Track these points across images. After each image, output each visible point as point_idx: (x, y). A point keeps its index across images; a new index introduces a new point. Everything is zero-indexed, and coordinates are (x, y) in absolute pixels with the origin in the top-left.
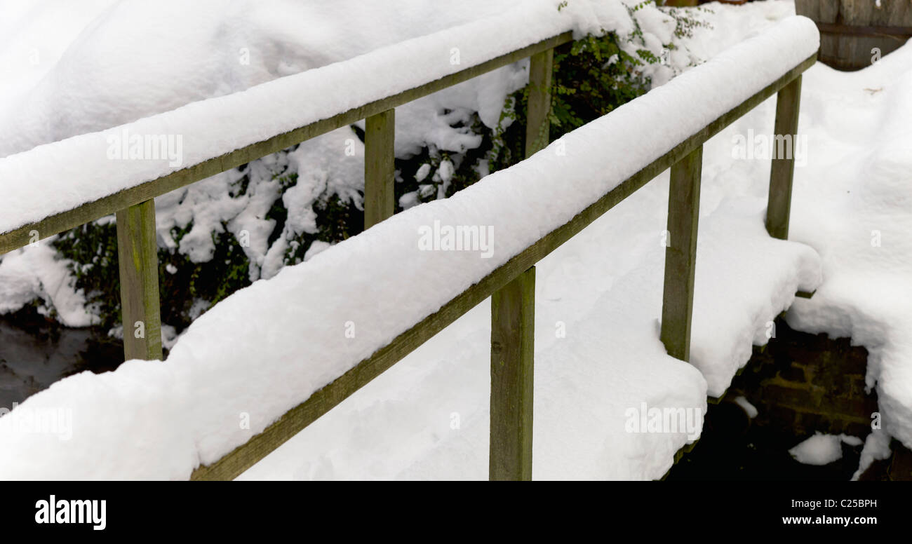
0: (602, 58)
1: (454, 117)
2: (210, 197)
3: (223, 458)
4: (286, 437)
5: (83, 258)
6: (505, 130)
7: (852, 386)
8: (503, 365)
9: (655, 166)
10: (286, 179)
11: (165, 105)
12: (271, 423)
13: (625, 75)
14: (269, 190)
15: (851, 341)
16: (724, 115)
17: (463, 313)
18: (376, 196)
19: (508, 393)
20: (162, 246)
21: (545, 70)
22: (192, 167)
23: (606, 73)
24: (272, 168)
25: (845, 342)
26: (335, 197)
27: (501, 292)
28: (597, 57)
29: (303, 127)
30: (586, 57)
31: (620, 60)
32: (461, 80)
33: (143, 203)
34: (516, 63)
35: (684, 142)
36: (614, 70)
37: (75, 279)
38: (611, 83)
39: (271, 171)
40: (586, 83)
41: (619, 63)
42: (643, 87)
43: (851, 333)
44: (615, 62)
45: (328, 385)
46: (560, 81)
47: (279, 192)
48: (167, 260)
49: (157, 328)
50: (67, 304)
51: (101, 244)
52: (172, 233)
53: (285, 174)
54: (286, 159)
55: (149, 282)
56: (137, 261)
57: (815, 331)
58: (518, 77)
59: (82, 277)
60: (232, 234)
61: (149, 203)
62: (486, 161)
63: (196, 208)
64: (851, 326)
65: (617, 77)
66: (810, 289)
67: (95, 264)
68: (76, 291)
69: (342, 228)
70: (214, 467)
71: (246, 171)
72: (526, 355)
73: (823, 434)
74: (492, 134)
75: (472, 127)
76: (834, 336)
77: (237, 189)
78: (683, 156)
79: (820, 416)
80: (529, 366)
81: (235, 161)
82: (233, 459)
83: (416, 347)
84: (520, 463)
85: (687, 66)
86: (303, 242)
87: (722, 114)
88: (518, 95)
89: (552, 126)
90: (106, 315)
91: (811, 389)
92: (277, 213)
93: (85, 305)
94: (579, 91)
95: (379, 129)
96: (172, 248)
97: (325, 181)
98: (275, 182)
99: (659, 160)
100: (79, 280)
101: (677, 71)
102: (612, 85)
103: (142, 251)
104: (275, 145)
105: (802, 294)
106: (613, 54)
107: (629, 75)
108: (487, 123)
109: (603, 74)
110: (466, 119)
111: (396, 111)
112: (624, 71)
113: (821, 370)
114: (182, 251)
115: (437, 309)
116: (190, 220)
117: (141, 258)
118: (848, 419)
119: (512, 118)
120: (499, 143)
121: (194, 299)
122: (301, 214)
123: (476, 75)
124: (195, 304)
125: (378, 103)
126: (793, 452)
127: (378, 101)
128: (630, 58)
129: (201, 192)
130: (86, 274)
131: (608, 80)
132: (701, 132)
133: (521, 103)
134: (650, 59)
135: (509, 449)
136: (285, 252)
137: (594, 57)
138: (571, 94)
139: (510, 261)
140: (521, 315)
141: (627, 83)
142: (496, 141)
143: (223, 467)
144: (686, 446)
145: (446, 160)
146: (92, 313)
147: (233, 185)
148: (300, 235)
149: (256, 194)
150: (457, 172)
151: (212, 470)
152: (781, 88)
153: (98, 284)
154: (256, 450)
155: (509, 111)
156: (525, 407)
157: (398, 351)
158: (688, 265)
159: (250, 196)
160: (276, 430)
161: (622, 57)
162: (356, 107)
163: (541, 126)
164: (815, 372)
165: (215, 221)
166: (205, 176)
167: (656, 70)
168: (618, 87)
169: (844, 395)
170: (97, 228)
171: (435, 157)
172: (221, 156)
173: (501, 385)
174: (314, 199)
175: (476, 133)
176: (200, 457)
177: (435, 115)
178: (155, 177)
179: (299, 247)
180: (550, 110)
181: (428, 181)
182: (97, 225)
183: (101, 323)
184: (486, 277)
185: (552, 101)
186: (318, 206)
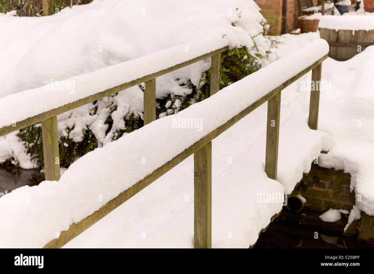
0: (241, 57)
1: (181, 82)
2: (82, 115)
3: (82, 220)
4: (109, 212)
5: (30, 141)
6: (202, 87)
7: (345, 189)
8: (199, 182)
9: (261, 101)
10: (113, 108)
11: (63, 77)
12: (102, 206)
13: (251, 64)
14: (106, 112)
15: (344, 171)
16: (290, 79)
17: (182, 161)
18: (148, 114)
19: (201, 193)
20: (62, 135)
21: (217, 62)
22: (72, 103)
23: (242, 63)
24: (107, 103)
25: (341, 171)
26: (133, 115)
27: (198, 152)
28: (238, 57)
29: (118, 86)
30: (234, 57)
31: (248, 58)
32: (183, 66)
33: (52, 118)
34: (206, 59)
35: (273, 90)
36: (246, 62)
37: (27, 150)
38: (244, 67)
39: (107, 104)
40: (234, 67)
41: (248, 59)
42: (258, 68)
43: (344, 168)
44: (246, 58)
45: (126, 190)
46: (224, 66)
47: (110, 113)
48: (64, 141)
49: (59, 168)
50: (24, 159)
51: (37, 135)
52: (66, 130)
53: (112, 105)
54: (113, 99)
55: (55, 150)
56: (50, 141)
57: (329, 167)
58: (206, 65)
59: (30, 148)
60: (91, 130)
61: (55, 118)
62: (194, 99)
63: (76, 120)
64: (344, 165)
65: (247, 65)
66: (326, 150)
67: (35, 143)
68: (27, 154)
69: (136, 127)
70: (79, 224)
71: (96, 105)
72: (208, 178)
73: (333, 209)
74: (196, 88)
75: (188, 86)
76: (337, 169)
77: (93, 112)
78: (273, 96)
79: (332, 202)
80: (209, 182)
81: (90, 100)
82: (87, 221)
83: (162, 175)
84: (207, 222)
85: (276, 60)
86: (120, 133)
87: (289, 79)
88: (207, 72)
89: (220, 85)
90: (40, 164)
91: (328, 191)
92: (109, 122)
93: (31, 160)
94: (231, 70)
95: (149, 87)
96: (66, 136)
97: (128, 108)
98: (108, 109)
99: (262, 98)
100: (28, 150)
101: (272, 62)
102: (245, 68)
103: (52, 137)
104: (106, 93)
105: (323, 152)
106: (245, 55)
107: (252, 63)
108: (194, 84)
109: (241, 63)
110: (186, 82)
111: (156, 79)
112: (250, 62)
113: (332, 183)
114: (70, 137)
115: (171, 159)
116: (73, 125)
117: (52, 140)
118: (343, 203)
119: (204, 82)
120: (199, 92)
121: (75, 157)
122: (119, 122)
123: (189, 64)
124: (76, 159)
125: (149, 76)
126: (321, 217)
127: (148, 75)
128: (252, 57)
129: (78, 113)
130: (31, 147)
131: (244, 66)
132: (280, 86)
133: (208, 75)
134: (260, 57)
135: (202, 216)
136: (112, 137)
137: (237, 56)
138: (228, 72)
139: (201, 139)
140: (206, 161)
141: (251, 67)
142: (198, 91)
143: (82, 224)
144: (276, 215)
145: (178, 99)
146: (34, 163)
147: (91, 110)
148: (118, 130)
149: (101, 114)
150: (182, 104)
151: (78, 225)
152: (313, 68)
153: (36, 151)
154: (96, 217)
155: (203, 79)
156: (208, 199)
157: (155, 176)
158: (275, 140)
159: (98, 115)
160: (104, 209)
161: (249, 56)
162: (140, 78)
163: (216, 85)
164: (329, 184)
165: (83, 125)
166: (78, 106)
167: (263, 61)
168: (248, 68)
169: (342, 193)
170: (36, 128)
171: (173, 98)
172: (84, 98)
173: (199, 190)
174: (124, 116)
175: (190, 88)
176: (73, 220)
177: (173, 81)
178: (57, 107)
179: (118, 135)
180: (220, 78)
181: (170, 108)
182: (36, 127)
183: (37, 167)
184: (191, 146)
185: (220, 74)
186: (126, 118)
